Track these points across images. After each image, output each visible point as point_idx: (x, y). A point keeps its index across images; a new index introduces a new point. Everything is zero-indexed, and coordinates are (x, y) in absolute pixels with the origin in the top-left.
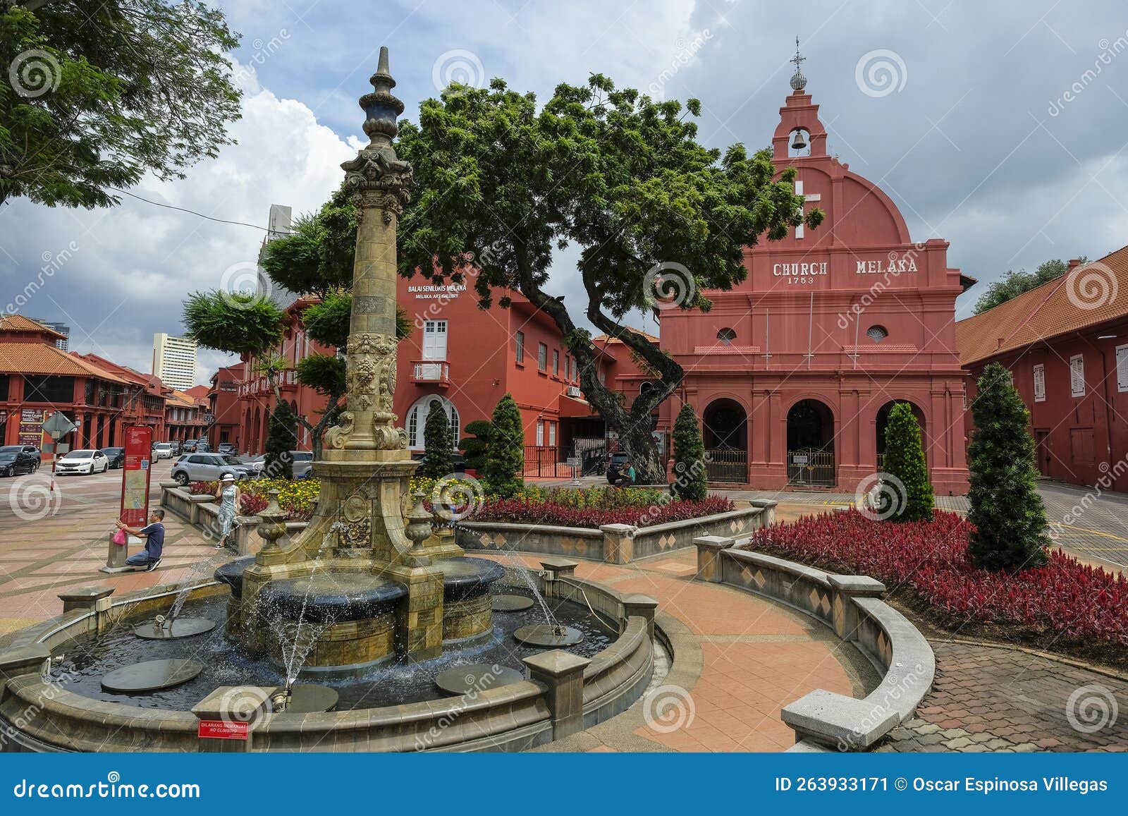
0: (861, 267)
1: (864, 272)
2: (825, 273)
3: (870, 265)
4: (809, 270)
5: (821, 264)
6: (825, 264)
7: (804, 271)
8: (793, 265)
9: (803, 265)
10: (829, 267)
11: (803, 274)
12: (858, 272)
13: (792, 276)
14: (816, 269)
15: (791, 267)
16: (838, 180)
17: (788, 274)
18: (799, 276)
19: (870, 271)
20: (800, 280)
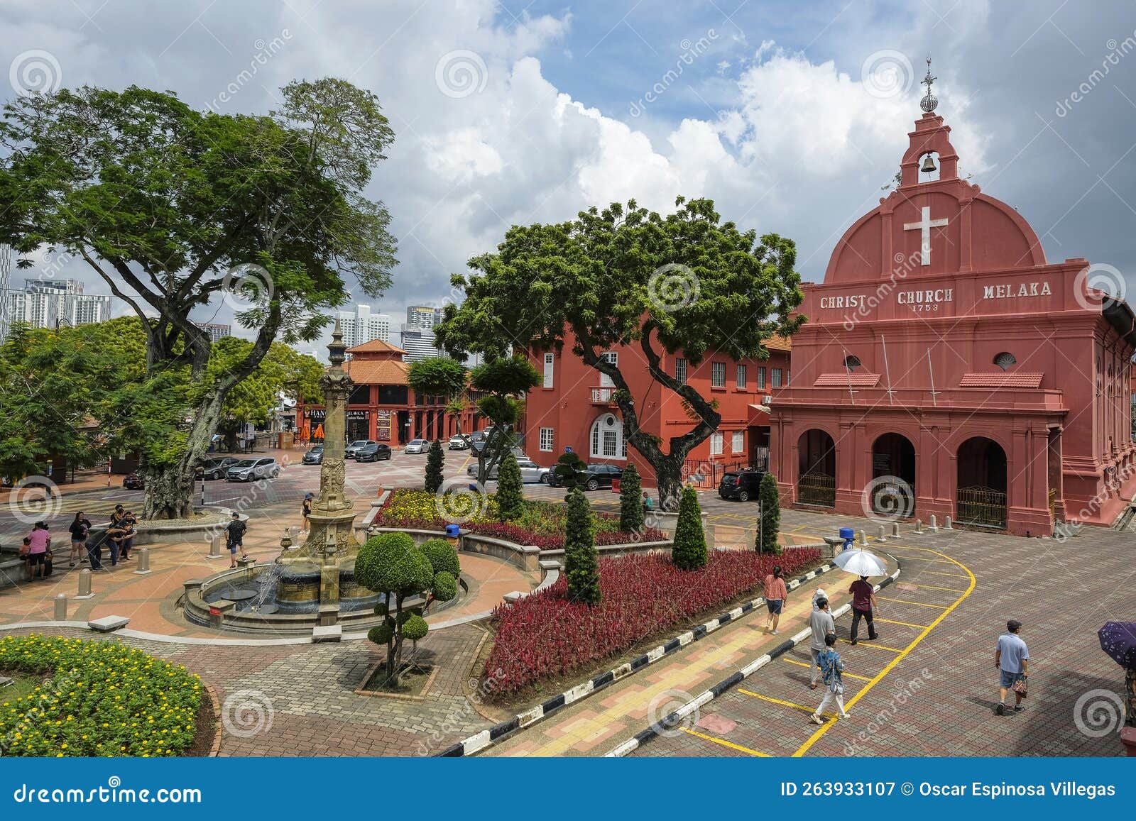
0: (988, 292)
1: (992, 297)
2: (950, 300)
3: (998, 289)
4: (933, 297)
5: (946, 291)
6: (950, 290)
7: (929, 299)
8: (917, 293)
9: (927, 292)
10: (954, 294)
11: (927, 301)
12: (986, 297)
13: (916, 304)
14: (941, 295)
15: (915, 295)
16: (966, 203)
17: (912, 302)
18: (924, 303)
19: (998, 296)
20: (924, 307)
